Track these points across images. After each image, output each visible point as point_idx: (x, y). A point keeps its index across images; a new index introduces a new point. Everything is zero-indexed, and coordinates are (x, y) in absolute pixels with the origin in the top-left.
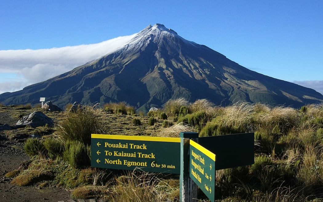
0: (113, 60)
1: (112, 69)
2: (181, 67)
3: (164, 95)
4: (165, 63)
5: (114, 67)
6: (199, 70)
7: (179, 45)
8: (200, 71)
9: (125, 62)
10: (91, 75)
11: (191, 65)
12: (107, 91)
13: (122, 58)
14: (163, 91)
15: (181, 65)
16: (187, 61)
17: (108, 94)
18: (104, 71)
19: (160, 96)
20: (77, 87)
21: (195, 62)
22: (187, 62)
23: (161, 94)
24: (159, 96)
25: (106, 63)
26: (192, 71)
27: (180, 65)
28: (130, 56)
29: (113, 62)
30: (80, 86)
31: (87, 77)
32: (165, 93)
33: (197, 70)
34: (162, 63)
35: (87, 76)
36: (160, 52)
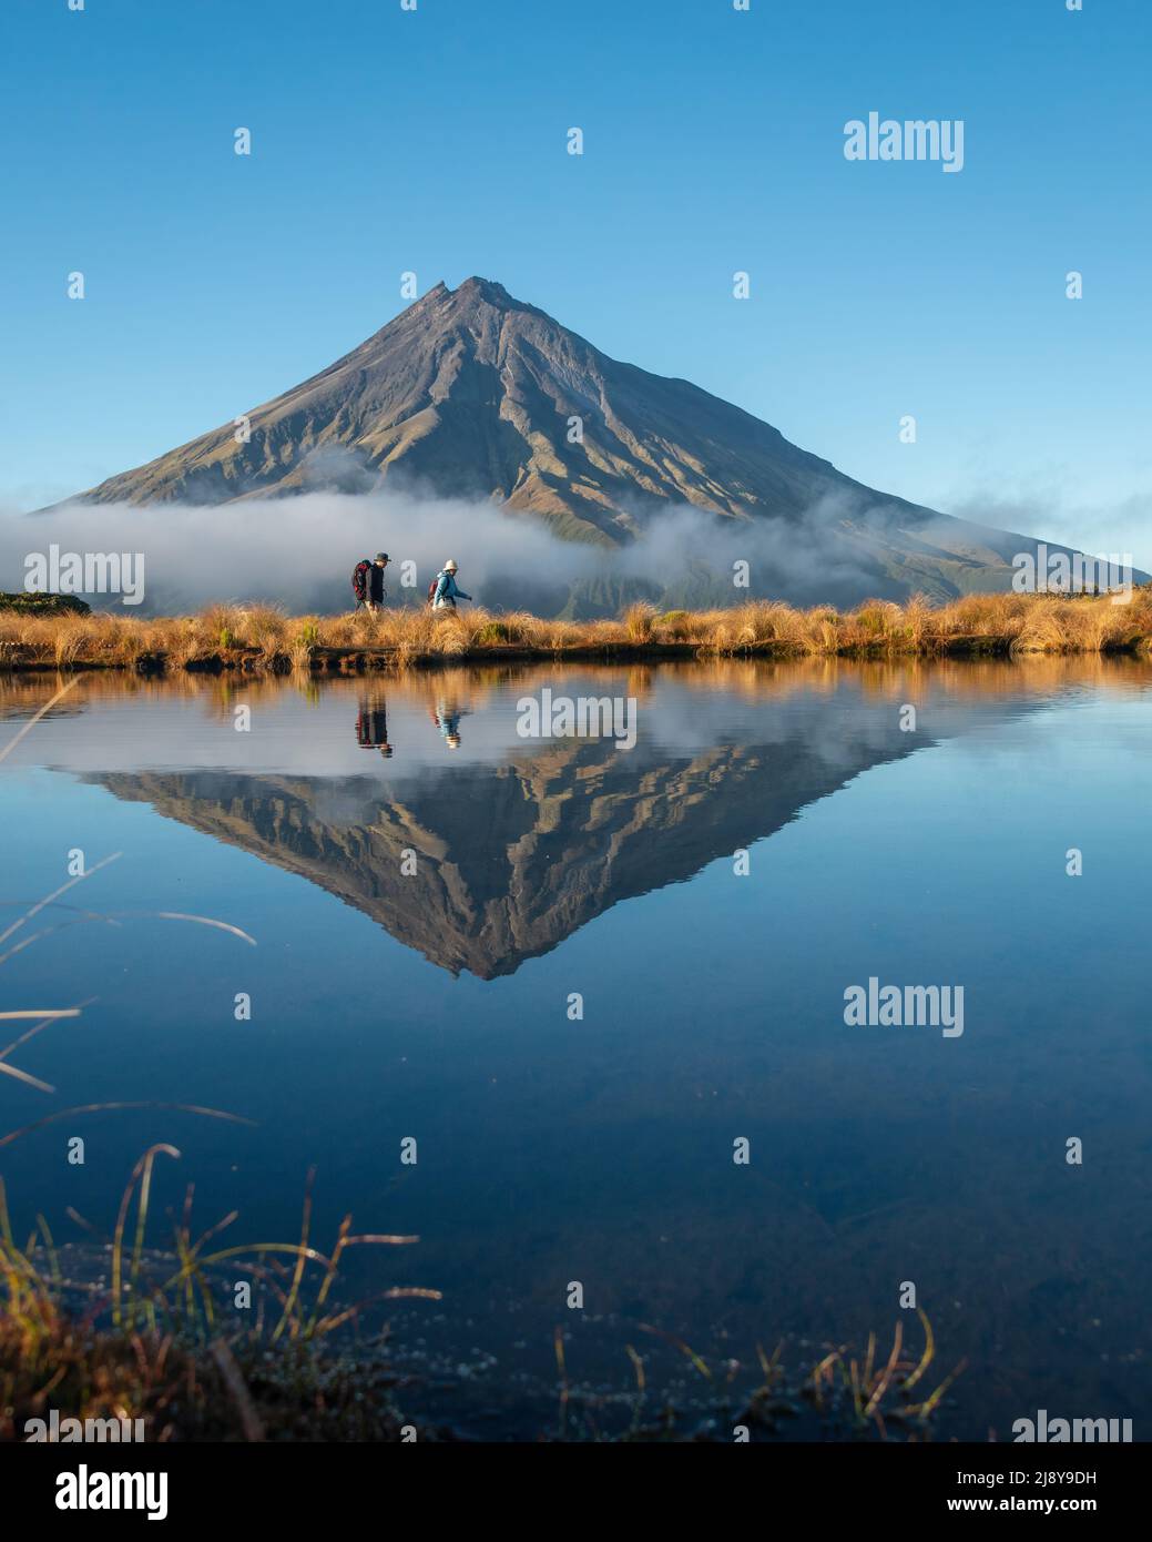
0: (308, 441)
2: (626, 472)
4: (556, 455)
6: (708, 485)
7: (594, 375)
8: (716, 492)
11: (666, 462)
13: (349, 434)
15: (626, 465)
16: (644, 447)
21: (679, 450)
22: (649, 451)
25: (276, 451)
26: (682, 491)
27: (622, 465)
28: (383, 423)
29: (309, 449)
33: (702, 487)
34: (542, 457)
36: (524, 406)
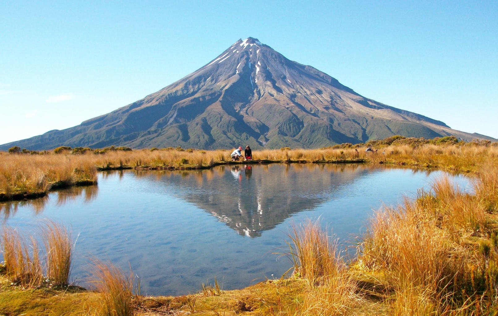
0: (202, 84)
1: (209, 95)
3: (292, 126)
5: (211, 93)
9: (222, 86)
10: (184, 103)
12: (218, 122)
13: (214, 82)
14: (289, 121)
17: (221, 125)
18: (199, 98)
19: (287, 128)
20: (168, 119)
23: (288, 125)
24: (285, 127)
25: (193, 87)
29: (203, 86)
30: (171, 117)
31: (180, 106)
32: (292, 124)
34: (269, 88)
35: (179, 104)
